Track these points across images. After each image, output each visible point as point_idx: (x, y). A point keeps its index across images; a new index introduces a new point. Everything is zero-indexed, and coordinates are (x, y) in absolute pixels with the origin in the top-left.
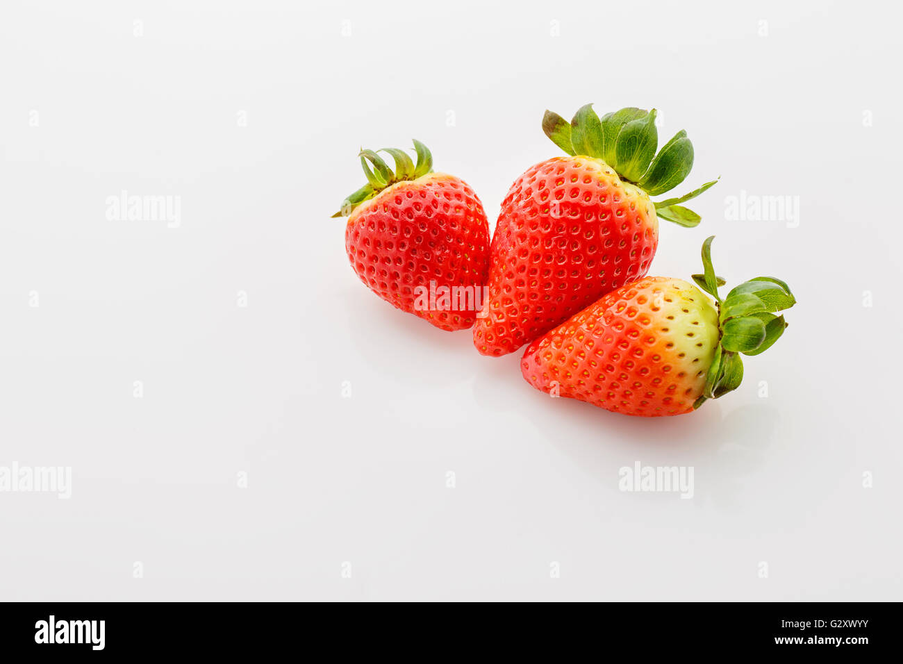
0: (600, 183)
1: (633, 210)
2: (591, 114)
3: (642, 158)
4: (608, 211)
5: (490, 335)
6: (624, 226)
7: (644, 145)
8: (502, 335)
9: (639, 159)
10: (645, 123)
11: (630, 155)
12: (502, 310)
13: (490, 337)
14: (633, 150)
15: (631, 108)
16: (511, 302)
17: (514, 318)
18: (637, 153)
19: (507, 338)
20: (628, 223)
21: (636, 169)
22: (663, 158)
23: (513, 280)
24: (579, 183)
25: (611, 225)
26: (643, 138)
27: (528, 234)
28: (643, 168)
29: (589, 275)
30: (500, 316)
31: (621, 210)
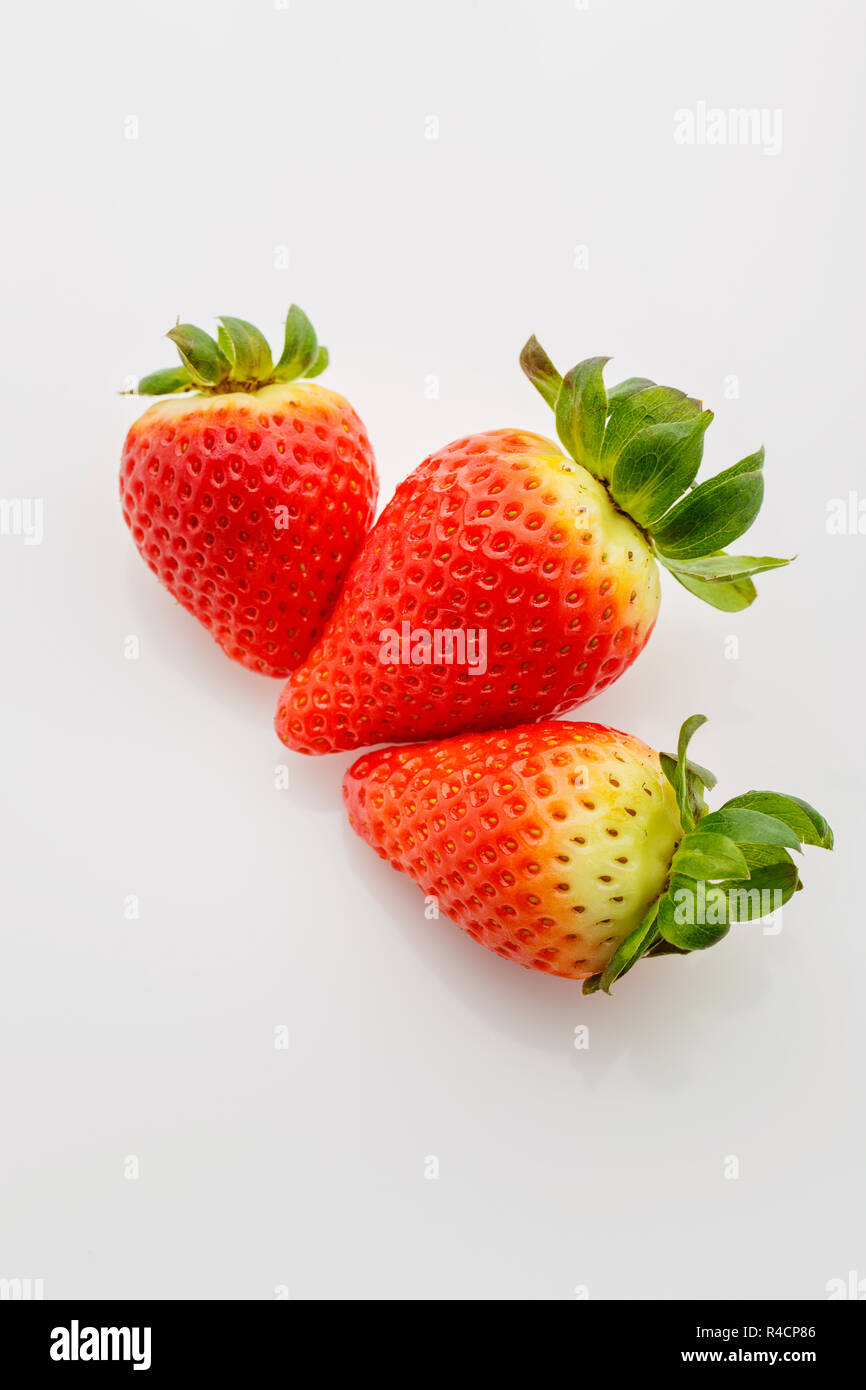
0: (558, 533)
1: (602, 594)
2: (596, 385)
3: (657, 495)
4: (552, 592)
5: (298, 722)
6: (577, 621)
7: (666, 474)
8: (317, 729)
9: (652, 496)
10: (681, 435)
11: (637, 484)
12: (329, 688)
13: (296, 726)
14: (645, 479)
15: (673, 390)
16: (348, 681)
17: (346, 710)
18: (652, 484)
19: (327, 738)
20: (584, 618)
21: (644, 508)
22: (696, 504)
23: (360, 648)
24: (517, 526)
25: (552, 616)
26: (670, 462)
27: (402, 586)
28: (653, 511)
29: (488, 687)
30: (325, 696)
31: (580, 591)
